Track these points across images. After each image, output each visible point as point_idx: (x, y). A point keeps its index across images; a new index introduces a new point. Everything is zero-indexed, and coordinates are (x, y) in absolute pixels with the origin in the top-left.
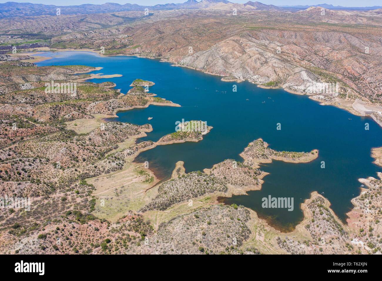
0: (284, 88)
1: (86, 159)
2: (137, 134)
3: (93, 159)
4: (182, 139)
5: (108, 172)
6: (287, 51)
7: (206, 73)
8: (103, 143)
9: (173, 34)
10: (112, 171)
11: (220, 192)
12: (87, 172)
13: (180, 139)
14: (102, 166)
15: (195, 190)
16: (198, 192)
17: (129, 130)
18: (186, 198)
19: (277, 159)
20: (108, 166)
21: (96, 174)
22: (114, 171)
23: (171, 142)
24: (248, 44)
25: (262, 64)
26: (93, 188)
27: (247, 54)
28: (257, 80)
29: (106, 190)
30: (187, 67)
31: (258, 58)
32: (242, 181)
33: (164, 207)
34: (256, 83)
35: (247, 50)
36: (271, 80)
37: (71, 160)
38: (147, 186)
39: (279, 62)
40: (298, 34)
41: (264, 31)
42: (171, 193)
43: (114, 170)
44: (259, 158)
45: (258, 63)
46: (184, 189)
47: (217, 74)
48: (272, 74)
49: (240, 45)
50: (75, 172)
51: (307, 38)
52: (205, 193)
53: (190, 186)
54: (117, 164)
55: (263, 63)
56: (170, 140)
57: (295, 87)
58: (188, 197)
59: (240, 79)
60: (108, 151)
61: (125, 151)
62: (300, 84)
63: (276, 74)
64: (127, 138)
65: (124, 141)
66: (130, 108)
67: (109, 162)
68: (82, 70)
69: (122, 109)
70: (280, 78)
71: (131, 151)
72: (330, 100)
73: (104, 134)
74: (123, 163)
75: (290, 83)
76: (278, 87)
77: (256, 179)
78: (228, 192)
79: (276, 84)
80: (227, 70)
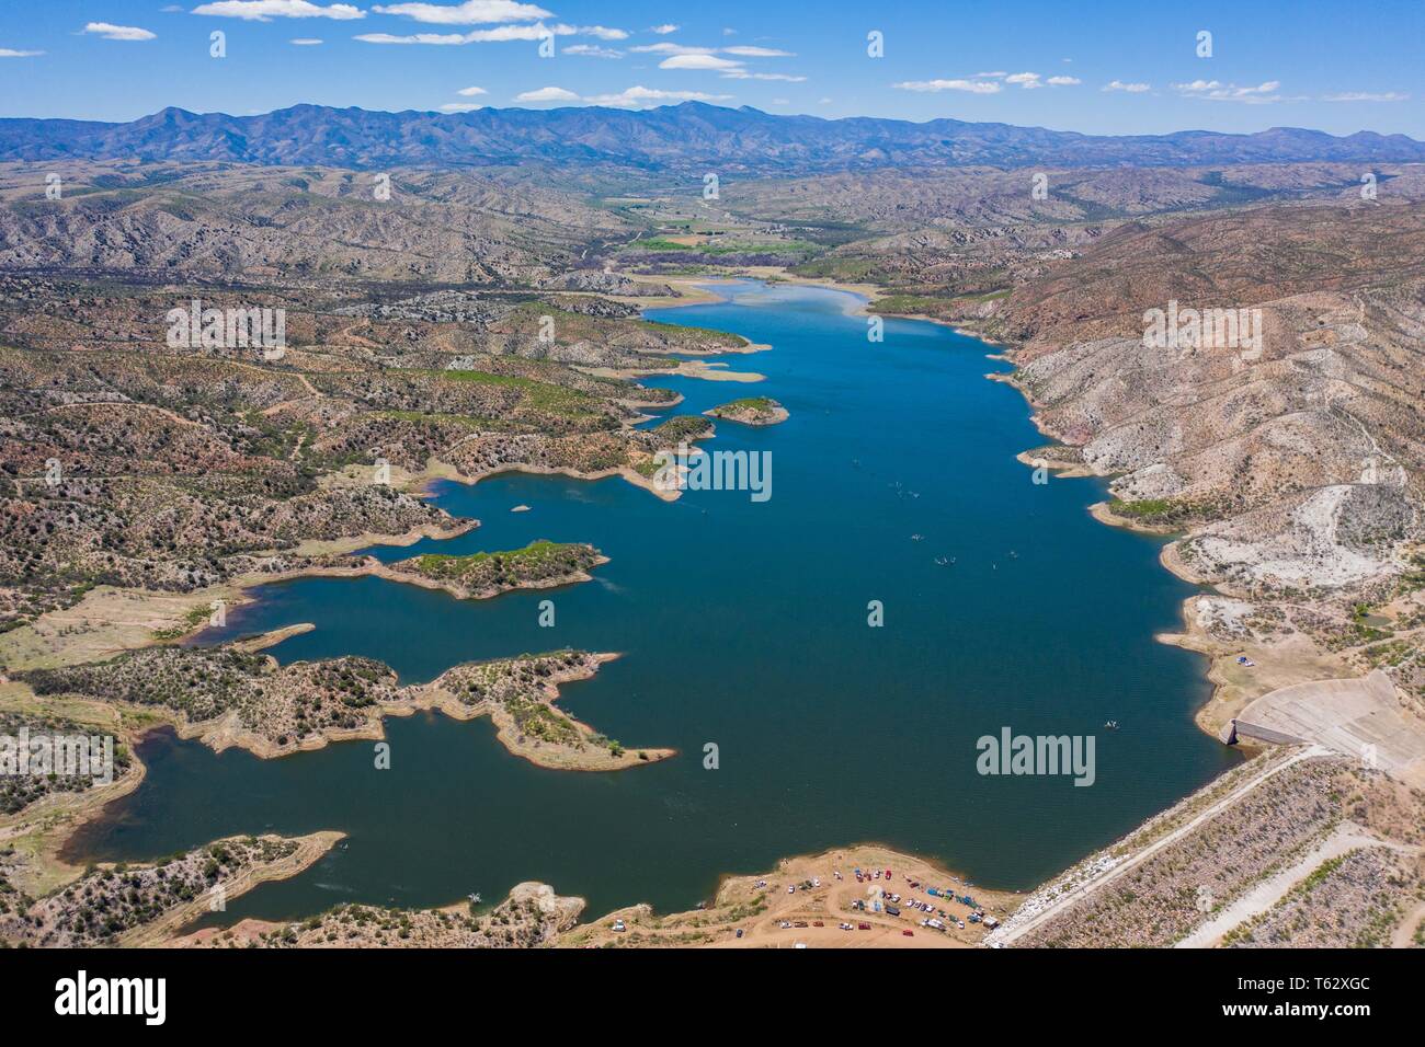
4: (438, 579)
5: (157, 587)
10: (165, 588)
12: (124, 571)
14: (161, 571)
20: (169, 575)
21: (132, 581)
22: (168, 589)
26: (70, 605)
28: (1131, 484)
30: (1023, 388)
33: (48, 689)
36: (1179, 492)
43: (170, 587)
45: (1239, 416)
47: (1053, 433)
48: (1215, 473)
54: (190, 576)
59: (1093, 466)
60: (257, 547)
61: (271, 557)
62: (1256, 537)
63: (1236, 476)
64: (353, 536)
65: (333, 539)
66: (547, 470)
67: (181, 567)
68: (695, 344)
69: (524, 467)
70: (1238, 497)
71: (281, 563)
72: (1235, 635)
73: (311, 507)
74: (214, 581)
75: (1229, 524)
76: (1161, 528)
77: (304, 731)
78: (194, 724)
79: (1177, 515)
80: (1107, 424)
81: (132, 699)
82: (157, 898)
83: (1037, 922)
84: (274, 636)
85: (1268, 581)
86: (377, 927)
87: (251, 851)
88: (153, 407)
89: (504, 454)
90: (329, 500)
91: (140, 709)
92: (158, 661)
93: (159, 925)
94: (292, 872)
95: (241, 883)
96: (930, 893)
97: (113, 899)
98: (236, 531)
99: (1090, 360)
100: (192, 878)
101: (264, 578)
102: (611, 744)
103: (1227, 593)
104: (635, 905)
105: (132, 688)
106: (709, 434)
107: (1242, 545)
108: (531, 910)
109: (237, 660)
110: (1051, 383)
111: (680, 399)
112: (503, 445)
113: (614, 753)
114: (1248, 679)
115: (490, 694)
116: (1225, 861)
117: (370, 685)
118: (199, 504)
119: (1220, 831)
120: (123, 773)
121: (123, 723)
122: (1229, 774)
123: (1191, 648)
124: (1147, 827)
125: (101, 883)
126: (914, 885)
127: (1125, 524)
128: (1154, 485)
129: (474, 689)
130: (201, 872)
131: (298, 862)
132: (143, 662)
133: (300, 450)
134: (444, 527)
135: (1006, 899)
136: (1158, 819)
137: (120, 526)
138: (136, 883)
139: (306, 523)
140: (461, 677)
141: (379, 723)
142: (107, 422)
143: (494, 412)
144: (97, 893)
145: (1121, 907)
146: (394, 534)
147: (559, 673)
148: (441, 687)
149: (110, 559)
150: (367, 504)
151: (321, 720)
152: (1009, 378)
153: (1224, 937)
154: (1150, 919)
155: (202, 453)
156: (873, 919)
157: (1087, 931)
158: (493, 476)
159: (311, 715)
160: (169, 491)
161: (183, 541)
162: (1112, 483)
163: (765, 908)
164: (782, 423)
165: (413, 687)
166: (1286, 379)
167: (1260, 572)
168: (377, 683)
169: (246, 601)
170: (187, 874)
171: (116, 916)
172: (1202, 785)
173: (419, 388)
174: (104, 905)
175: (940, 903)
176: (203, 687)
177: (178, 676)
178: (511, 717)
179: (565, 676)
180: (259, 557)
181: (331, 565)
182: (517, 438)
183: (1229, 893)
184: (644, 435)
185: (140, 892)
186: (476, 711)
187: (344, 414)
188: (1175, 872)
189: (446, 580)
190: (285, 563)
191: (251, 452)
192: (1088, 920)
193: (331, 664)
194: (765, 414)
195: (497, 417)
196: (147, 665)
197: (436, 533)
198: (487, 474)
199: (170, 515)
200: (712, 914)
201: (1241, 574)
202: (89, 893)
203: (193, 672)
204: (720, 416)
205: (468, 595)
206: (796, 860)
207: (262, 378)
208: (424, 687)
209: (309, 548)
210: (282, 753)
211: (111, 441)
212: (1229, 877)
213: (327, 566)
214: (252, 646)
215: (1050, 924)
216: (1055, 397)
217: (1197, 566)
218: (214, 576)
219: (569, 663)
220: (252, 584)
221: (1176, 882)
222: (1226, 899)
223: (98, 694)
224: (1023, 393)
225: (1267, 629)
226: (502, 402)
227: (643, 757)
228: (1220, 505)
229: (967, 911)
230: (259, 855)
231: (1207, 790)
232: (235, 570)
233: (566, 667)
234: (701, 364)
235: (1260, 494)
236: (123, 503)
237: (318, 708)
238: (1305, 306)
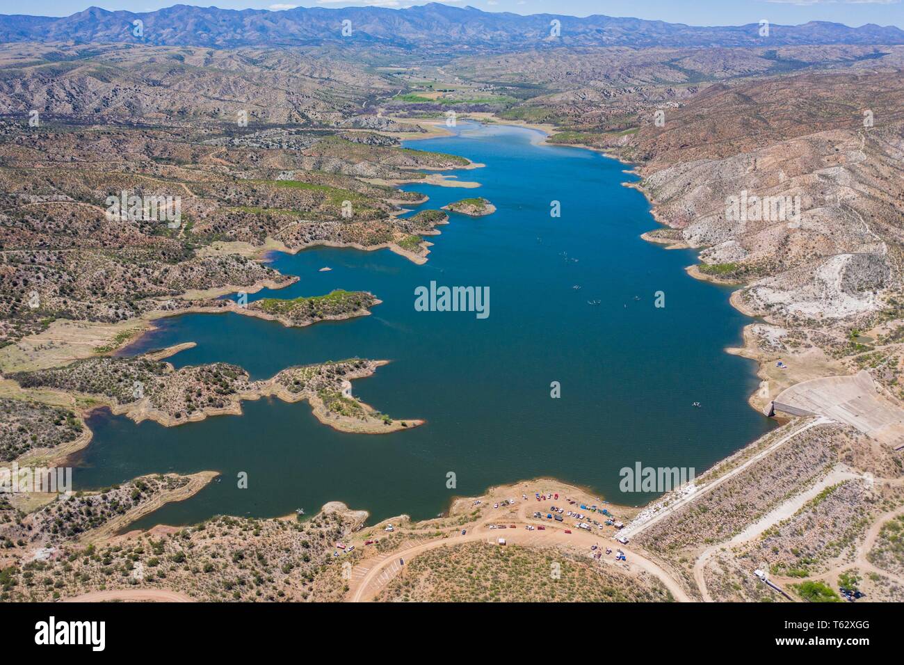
0: (748, 287)
4: (273, 314)
5: (95, 319)
10: (101, 320)
13: (269, 313)
14: (97, 309)
20: (103, 312)
21: (79, 316)
28: (713, 253)
33: (29, 383)
34: (703, 260)
36: (743, 259)
43: (104, 319)
47: (664, 221)
48: (766, 246)
54: (116, 313)
59: (689, 242)
60: (158, 294)
61: (167, 301)
62: (790, 287)
63: (779, 248)
64: (219, 287)
65: (206, 289)
66: (342, 245)
67: (110, 307)
68: (436, 163)
69: (327, 243)
70: (780, 261)
71: (174, 304)
72: (775, 349)
73: (192, 269)
74: (131, 316)
75: (773, 279)
76: (731, 282)
77: (191, 409)
78: (122, 406)
79: (742, 273)
80: (699, 215)
81: (82, 390)
82: (103, 512)
83: (647, 525)
84: (171, 351)
85: (797, 315)
86: (240, 529)
87: (160, 484)
88: (88, 205)
89: (314, 235)
90: (203, 264)
91: (87, 396)
92: (98, 366)
93: (104, 529)
94: (186, 496)
95: (152, 504)
96: (582, 507)
97: (75, 513)
98: (145, 284)
99: (688, 174)
100: (124, 500)
101: (163, 314)
102: (383, 417)
103: (772, 323)
104: (400, 515)
105: (82, 383)
106: (445, 222)
107: (782, 292)
108: (335, 519)
109: (147, 365)
110: (663, 189)
111: (426, 198)
112: (313, 229)
113: (386, 423)
114: (783, 376)
115: (308, 386)
116: (764, 487)
117: (232, 381)
118: (120, 267)
119: (762, 469)
120: (78, 436)
121: (78, 405)
122: (769, 435)
123: (747, 356)
124: (716, 467)
125: (67, 504)
126: (572, 503)
127: (708, 279)
128: (727, 254)
129: (297, 383)
130: (129, 497)
131: (190, 490)
132: (88, 367)
133: (183, 232)
134: (277, 281)
135: (628, 511)
136: (724, 462)
137: (70, 281)
138: (89, 504)
139: (189, 279)
140: (289, 375)
141: (238, 404)
142: (59, 215)
143: (307, 208)
144: (65, 509)
145: (700, 516)
146: (245, 286)
147: (351, 373)
148: (277, 382)
149: (65, 302)
150: (227, 266)
151: (202, 403)
152: (637, 186)
153: (763, 534)
154: (717, 523)
155: (121, 234)
156: (546, 524)
157: (678, 530)
158: (308, 248)
159: (195, 400)
160: (101, 259)
161: (111, 290)
162: (701, 253)
163: (479, 517)
164: (492, 214)
165: (259, 382)
166: (813, 186)
167: (792, 309)
168: (236, 380)
169: (152, 328)
170: (120, 498)
171: (78, 523)
172: (751, 442)
173: (259, 192)
174: (69, 517)
175: (588, 514)
176: (127, 382)
177: (110, 375)
178: (321, 400)
179: (354, 375)
180: (159, 300)
181: (206, 306)
182: (322, 224)
183: (766, 507)
184: (404, 222)
185: (92, 509)
186: (299, 396)
187: (211, 209)
188: (733, 494)
189: (279, 314)
190: (176, 304)
191: (153, 233)
192: (679, 523)
193: (207, 368)
194: (481, 209)
195: (309, 210)
196: (91, 368)
197: (272, 285)
198: (303, 247)
199: (102, 274)
200: (447, 521)
201: (780, 311)
202: (60, 509)
203: (120, 373)
204: (452, 210)
205: (293, 324)
206: (499, 488)
207: (158, 186)
208: (267, 382)
209: (191, 295)
210: (178, 423)
211: (62, 227)
212: (767, 497)
213: (203, 306)
214: (157, 357)
215: (656, 526)
216: (666, 197)
217: (753, 305)
218: (131, 313)
219: (357, 367)
220: (155, 317)
221: (734, 501)
222: (764, 511)
223: (61, 387)
224: (646, 195)
225: (795, 345)
226: (312, 201)
227: (404, 425)
228: (768, 267)
229: (605, 518)
230: (165, 486)
231: (755, 444)
232: (144, 309)
233: (355, 369)
234: (440, 176)
235: (794, 260)
236: (72, 266)
237: (200, 395)
238: (827, 138)
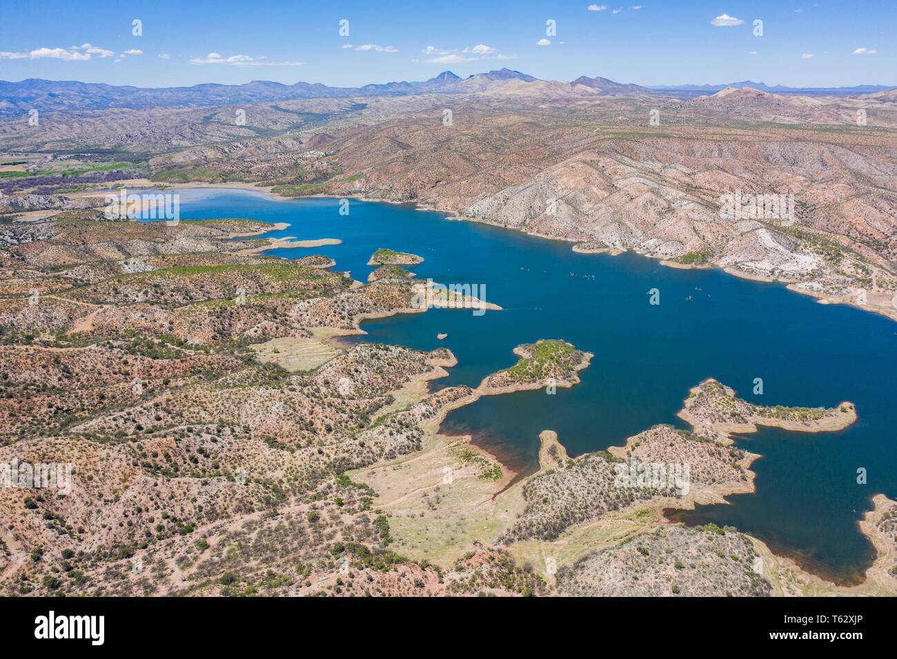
0: (722, 266)
1: (333, 427)
2: (426, 371)
3: (346, 427)
4: (534, 381)
5: (392, 455)
6: (707, 186)
7: (532, 234)
8: (357, 390)
9: (435, 150)
10: (400, 453)
11: (666, 499)
12: (346, 455)
13: (529, 382)
14: (376, 443)
15: (611, 494)
16: (618, 497)
17: (406, 362)
18: (596, 511)
19: (767, 424)
20: (390, 444)
21: (366, 460)
22: (405, 453)
23: (511, 389)
24: (620, 171)
25: (660, 213)
26: (371, 493)
27: (622, 193)
28: (657, 250)
29: (400, 496)
30: (483, 221)
31: (651, 202)
32: (709, 473)
33: (552, 532)
34: (654, 256)
35: (620, 184)
36: (688, 249)
37: (301, 429)
38: (491, 486)
39: (701, 208)
40: (725, 148)
41: (647, 140)
42: (560, 501)
43: (404, 451)
44: (725, 421)
45: (652, 211)
46: (586, 492)
47: (558, 238)
48: (689, 237)
49: (602, 171)
50: (318, 456)
51: (747, 156)
52: (632, 500)
53: (598, 484)
54: (408, 437)
55: (663, 211)
56: (507, 383)
57: (750, 264)
58: (598, 510)
60: (373, 408)
62: (759, 258)
63: (699, 236)
65: (401, 386)
66: (388, 313)
69: (369, 316)
73: (356, 370)
75: (735, 256)
80: (580, 228)
81: (614, 508)
107: (759, 262)
112: (339, 305)
121: (642, 522)
128: (673, 248)
178: (775, 419)
182: (343, 297)
189: (541, 380)
205: (570, 383)
227: (851, 409)
232: (411, 424)
